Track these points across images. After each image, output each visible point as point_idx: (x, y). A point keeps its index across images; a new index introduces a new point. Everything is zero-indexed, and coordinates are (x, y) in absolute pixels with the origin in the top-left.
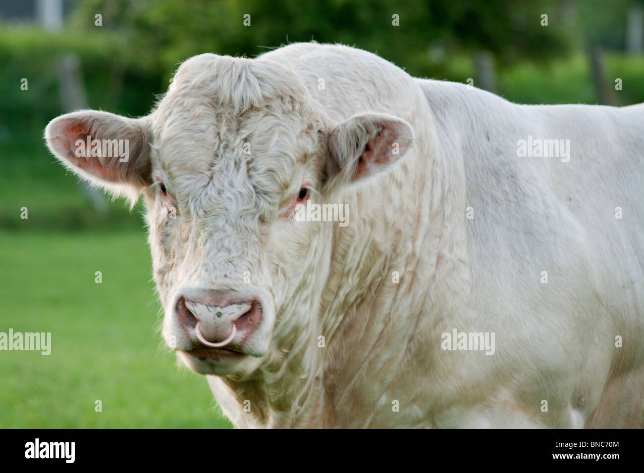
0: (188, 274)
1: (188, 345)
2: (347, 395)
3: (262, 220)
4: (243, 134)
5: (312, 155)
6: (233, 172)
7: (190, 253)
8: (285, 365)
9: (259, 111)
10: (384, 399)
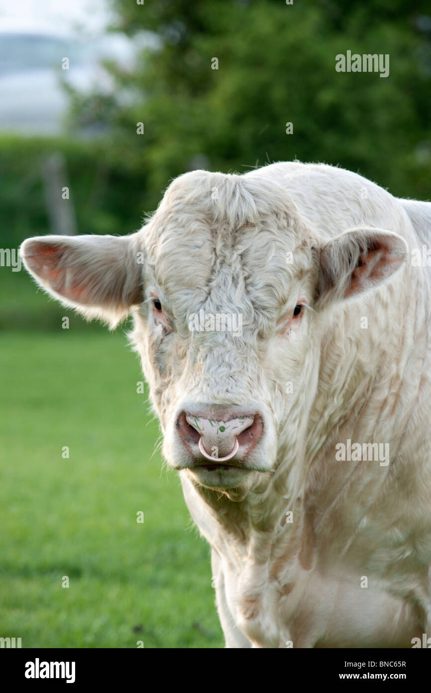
0: (187, 389)
1: (190, 462)
2: (328, 517)
3: (261, 336)
4: (239, 250)
5: (308, 271)
6: (231, 288)
7: (188, 369)
8: (271, 485)
9: (254, 226)
10: (365, 522)
